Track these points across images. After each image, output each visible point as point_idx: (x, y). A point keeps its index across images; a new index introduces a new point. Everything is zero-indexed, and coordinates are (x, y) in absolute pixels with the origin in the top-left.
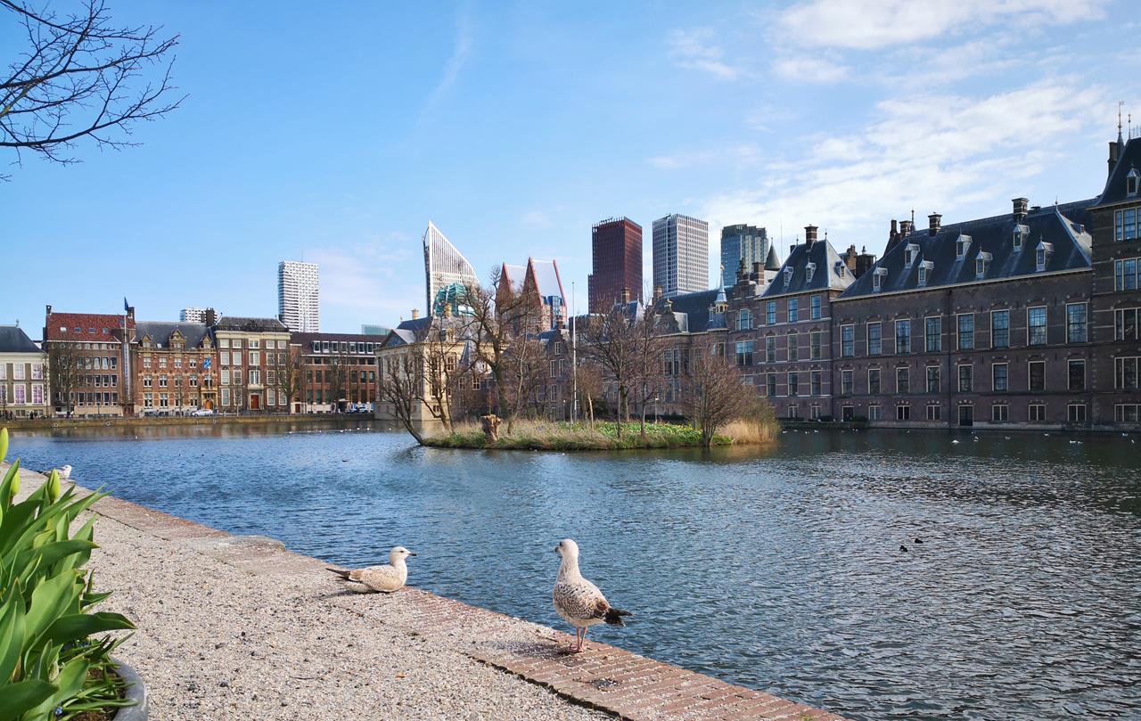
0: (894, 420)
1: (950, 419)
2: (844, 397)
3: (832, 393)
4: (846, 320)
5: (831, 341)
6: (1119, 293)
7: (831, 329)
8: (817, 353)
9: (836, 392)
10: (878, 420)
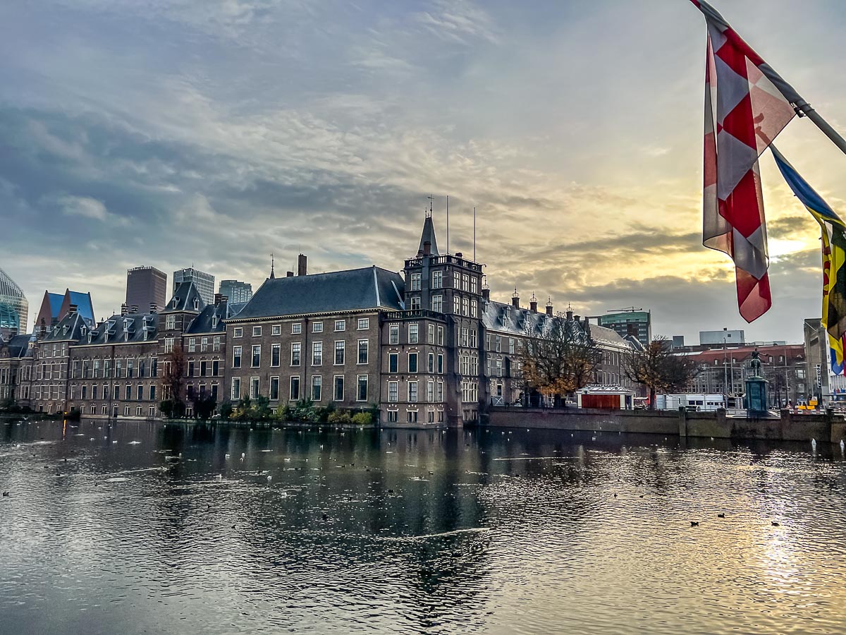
0: (90, 414)
1: (110, 415)
2: (71, 401)
3: (66, 398)
4: (75, 358)
5: (68, 369)
6: (166, 355)
7: (69, 363)
8: (62, 376)
9: (68, 398)
10: (84, 414)
